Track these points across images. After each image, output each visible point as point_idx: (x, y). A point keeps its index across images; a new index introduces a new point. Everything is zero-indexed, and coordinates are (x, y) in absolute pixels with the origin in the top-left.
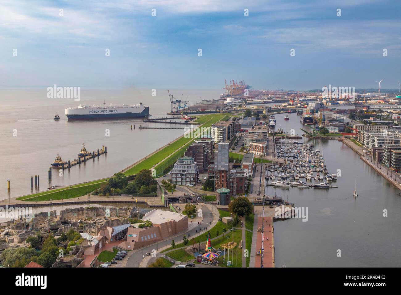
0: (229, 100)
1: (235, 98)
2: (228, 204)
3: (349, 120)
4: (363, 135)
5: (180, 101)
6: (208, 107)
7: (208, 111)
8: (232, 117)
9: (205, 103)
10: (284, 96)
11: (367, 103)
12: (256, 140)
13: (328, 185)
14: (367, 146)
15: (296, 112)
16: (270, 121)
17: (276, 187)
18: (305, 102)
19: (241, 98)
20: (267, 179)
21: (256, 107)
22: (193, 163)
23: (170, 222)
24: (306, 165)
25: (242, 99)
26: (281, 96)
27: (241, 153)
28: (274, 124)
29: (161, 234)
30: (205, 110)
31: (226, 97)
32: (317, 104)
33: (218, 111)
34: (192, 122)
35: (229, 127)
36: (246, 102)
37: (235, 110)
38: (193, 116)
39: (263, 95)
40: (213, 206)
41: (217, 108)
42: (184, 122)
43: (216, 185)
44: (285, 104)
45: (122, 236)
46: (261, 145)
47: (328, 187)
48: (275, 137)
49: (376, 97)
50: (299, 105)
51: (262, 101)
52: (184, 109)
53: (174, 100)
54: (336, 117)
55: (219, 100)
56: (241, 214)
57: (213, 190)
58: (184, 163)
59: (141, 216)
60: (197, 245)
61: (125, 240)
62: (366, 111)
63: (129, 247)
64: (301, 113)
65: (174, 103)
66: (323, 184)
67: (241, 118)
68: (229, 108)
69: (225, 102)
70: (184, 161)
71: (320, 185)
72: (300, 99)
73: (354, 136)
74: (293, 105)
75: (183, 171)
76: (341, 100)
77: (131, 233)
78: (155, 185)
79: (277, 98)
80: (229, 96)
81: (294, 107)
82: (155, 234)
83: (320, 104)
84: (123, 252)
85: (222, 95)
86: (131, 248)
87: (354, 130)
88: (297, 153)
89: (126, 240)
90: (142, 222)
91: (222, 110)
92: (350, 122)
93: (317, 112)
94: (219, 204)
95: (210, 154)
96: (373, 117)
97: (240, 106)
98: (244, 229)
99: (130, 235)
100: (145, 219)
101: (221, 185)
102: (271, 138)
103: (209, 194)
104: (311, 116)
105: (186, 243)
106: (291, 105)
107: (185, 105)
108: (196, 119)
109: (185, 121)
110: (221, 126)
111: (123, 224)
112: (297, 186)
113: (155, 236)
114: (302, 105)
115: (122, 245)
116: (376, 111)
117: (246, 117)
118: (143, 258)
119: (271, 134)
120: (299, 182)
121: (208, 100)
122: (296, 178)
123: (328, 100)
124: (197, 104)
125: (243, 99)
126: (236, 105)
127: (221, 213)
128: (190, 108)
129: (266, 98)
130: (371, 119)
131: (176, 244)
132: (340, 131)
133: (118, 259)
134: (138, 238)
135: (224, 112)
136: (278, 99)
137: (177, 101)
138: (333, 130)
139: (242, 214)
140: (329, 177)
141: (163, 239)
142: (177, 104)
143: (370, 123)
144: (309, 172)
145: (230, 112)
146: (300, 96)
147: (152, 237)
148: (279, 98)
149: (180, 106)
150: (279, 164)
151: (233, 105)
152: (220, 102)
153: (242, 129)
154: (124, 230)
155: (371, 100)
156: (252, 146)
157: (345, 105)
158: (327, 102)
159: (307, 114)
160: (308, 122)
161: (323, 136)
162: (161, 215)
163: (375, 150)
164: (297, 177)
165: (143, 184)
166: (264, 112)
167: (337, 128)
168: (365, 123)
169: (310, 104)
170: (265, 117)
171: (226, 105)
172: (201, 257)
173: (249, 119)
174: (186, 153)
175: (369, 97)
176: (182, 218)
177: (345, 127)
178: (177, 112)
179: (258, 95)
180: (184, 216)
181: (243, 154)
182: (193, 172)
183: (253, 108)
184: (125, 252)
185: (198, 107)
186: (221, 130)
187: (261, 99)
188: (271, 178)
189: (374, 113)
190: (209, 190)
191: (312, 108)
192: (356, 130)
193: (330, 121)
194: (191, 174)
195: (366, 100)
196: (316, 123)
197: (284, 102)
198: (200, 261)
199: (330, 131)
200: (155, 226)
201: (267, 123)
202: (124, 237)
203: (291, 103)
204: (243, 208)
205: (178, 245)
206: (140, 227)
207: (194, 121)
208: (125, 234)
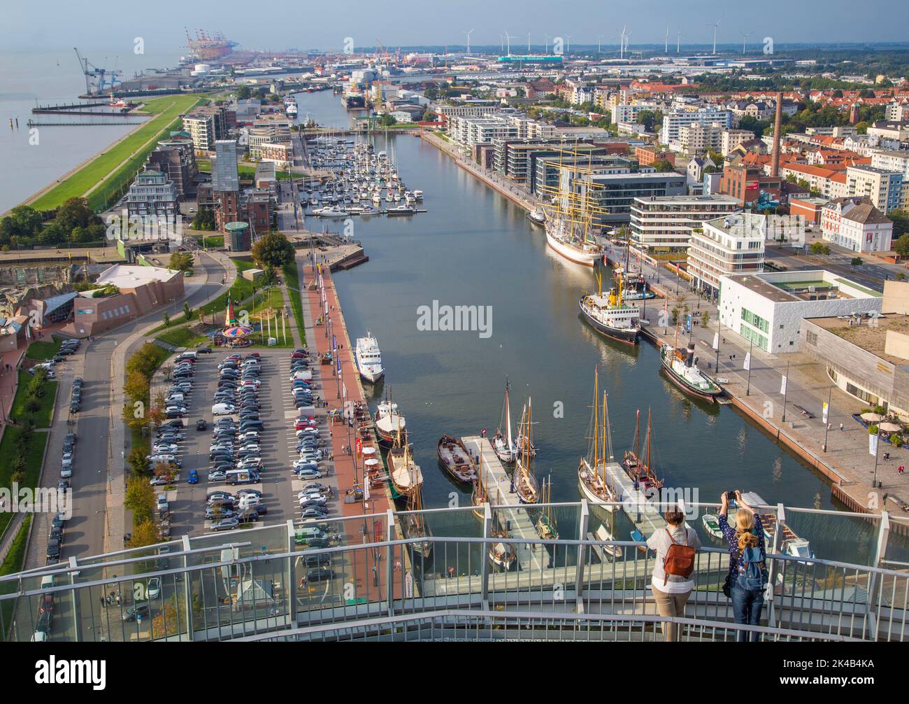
0: (199, 68)
1: (212, 65)
2: (248, 249)
3: (427, 101)
4: (457, 123)
5: (104, 70)
6: (161, 82)
7: (162, 89)
8: (213, 101)
9: (153, 74)
10: (302, 59)
11: (451, 70)
12: (272, 139)
13: (411, 208)
14: (464, 142)
15: (331, 88)
16: (286, 106)
17: (322, 217)
18: (344, 71)
19: (221, 66)
20: (304, 206)
21: (254, 81)
22: (167, 183)
23: (153, 284)
24: (367, 178)
25: (223, 67)
26: (296, 60)
27: (246, 164)
28: (296, 112)
29: (137, 306)
30: (156, 88)
31: (190, 62)
32: (367, 73)
33: (183, 89)
34: (135, 111)
35: (216, 117)
36: (233, 73)
37: (215, 87)
38: (134, 100)
39: (263, 58)
40: (223, 255)
41: (180, 83)
42: (119, 112)
43: (218, 220)
44: (308, 75)
45: (64, 314)
46: (283, 147)
47: (411, 211)
48: (303, 134)
49: (463, 59)
50: (333, 76)
51: (263, 70)
52: (113, 88)
53: (91, 70)
54: (404, 95)
55: (180, 69)
56: (276, 262)
57: (213, 227)
58: (150, 182)
59: (93, 278)
60: (209, 319)
61: (72, 321)
62: (453, 84)
63: (82, 331)
64: (341, 90)
65: (92, 75)
66: (403, 207)
67: (231, 102)
68: (202, 85)
69: (193, 73)
70: (148, 180)
71: (398, 209)
72: (334, 65)
73: (440, 127)
74: (322, 76)
75: (148, 197)
76: (407, 66)
77: (80, 308)
78: (101, 226)
79: (289, 63)
80: (196, 61)
81: (325, 79)
82: (126, 307)
83: (373, 73)
84: (75, 341)
85: (183, 58)
86: (85, 332)
87: (440, 117)
88: (347, 159)
89: (74, 321)
90: (96, 287)
91: (191, 87)
92: (428, 104)
93: (370, 88)
94: (230, 250)
95: (191, 167)
96: (466, 93)
97: (223, 80)
98: (284, 287)
99: (80, 311)
100: (102, 282)
101: (228, 218)
102: (295, 135)
103: (206, 235)
104: (360, 95)
105: (190, 316)
106: (318, 76)
107: (114, 80)
108: (143, 106)
109: (122, 111)
110: (201, 116)
111: (62, 294)
112: (358, 214)
113: (126, 310)
114: (339, 76)
115: (69, 328)
116: (468, 84)
117: (241, 99)
118: (116, 347)
119: (295, 128)
120: (362, 207)
121: (159, 68)
122: (355, 201)
123: (384, 66)
124: (137, 77)
125: (225, 66)
126: (215, 79)
127: (239, 264)
128: (123, 85)
129: (270, 65)
130: (464, 97)
131: (172, 319)
132: (415, 119)
133: (67, 354)
134: (96, 315)
135: (194, 92)
136: (292, 67)
137: (97, 70)
138: (403, 117)
139: (278, 264)
140: (411, 195)
141: (142, 315)
142: (99, 77)
143: (463, 103)
144: (374, 190)
145: (208, 91)
146: (332, 60)
147: (123, 313)
148: (293, 63)
149: (104, 82)
150: (320, 179)
151: (209, 78)
152: (184, 73)
153: (239, 121)
154: (66, 303)
155: (456, 65)
156: (265, 149)
157: (414, 75)
158: (383, 69)
159: (352, 91)
160: (357, 106)
161: (386, 129)
162: (131, 273)
163: (479, 147)
164: (356, 198)
165: (75, 225)
166: (272, 90)
167: (409, 114)
168: (455, 103)
169: (355, 73)
170: (276, 100)
171: (196, 79)
172: (222, 336)
173: (248, 103)
174: (147, 165)
175: (453, 61)
176: (172, 276)
177: (423, 112)
178: (100, 93)
179: (252, 60)
180: (175, 272)
181: (250, 165)
182: (170, 199)
183: (249, 82)
184: (77, 340)
185: (141, 83)
186: (203, 123)
187: (259, 66)
188: (311, 204)
189: (466, 87)
190: (205, 229)
191: (359, 81)
192: (443, 115)
193: (396, 103)
194: (165, 204)
195: (449, 66)
196: (371, 107)
197: (304, 70)
198: (220, 344)
199: (397, 119)
200: (124, 293)
201: (283, 111)
202: (67, 315)
203: (319, 73)
204: (278, 252)
205: (174, 321)
206: (96, 295)
207: (139, 110)
208: (69, 311)
